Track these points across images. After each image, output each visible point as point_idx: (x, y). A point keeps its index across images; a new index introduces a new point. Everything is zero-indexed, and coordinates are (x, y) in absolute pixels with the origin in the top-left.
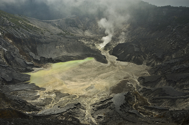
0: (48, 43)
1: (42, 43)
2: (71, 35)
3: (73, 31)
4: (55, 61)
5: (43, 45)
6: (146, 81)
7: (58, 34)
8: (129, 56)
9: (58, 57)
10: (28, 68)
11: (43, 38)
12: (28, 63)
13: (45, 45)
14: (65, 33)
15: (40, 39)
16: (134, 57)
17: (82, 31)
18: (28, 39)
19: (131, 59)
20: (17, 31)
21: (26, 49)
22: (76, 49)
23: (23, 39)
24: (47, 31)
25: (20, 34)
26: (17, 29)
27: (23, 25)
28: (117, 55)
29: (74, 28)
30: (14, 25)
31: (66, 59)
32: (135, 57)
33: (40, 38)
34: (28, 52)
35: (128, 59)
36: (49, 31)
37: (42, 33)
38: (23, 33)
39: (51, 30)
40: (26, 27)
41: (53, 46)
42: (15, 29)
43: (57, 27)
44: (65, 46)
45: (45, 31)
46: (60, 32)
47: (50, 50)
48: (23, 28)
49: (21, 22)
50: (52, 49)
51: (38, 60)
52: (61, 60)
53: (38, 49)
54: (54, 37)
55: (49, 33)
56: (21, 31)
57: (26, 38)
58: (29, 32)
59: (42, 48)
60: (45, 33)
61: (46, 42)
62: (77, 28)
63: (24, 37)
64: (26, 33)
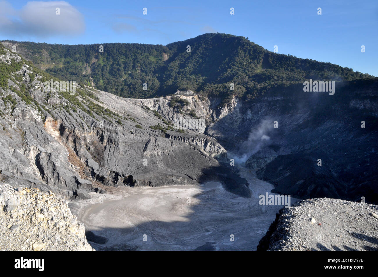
0: (129, 144)
1: (117, 143)
2: (180, 131)
5: (119, 148)
8: (301, 185)
11: (119, 134)
12: (82, 181)
13: (121, 148)
14: (166, 126)
15: (114, 136)
20: (70, 114)
21: (82, 152)
24: (131, 119)
25: (76, 120)
26: (71, 112)
27: (84, 103)
28: (275, 181)
29: (187, 117)
30: (67, 103)
32: (317, 187)
33: (115, 133)
34: (85, 159)
35: (299, 191)
36: (134, 120)
37: (119, 122)
38: (82, 120)
39: (139, 119)
40: (89, 109)
41: (138, 151)
42: (68, 112)
43: (152, 112)
44: (163, 153)
45: (127, 119)
46: (157, 124)
47: (131, 158)
48: (84, 110)
49: (81, 98)
50: (136, 156)
51: (104, 177)
52: (151, 183)
53: (107, 153)
54: (143, 132)
55: (134, 124)
56: (79, 117)
57: (87, 129)
58: (94, 119)
59: (114, 153)
60: (124, 123)
61: (125, 142)
62: (193, 118)
63: (83, 128)
64: (87, 120)
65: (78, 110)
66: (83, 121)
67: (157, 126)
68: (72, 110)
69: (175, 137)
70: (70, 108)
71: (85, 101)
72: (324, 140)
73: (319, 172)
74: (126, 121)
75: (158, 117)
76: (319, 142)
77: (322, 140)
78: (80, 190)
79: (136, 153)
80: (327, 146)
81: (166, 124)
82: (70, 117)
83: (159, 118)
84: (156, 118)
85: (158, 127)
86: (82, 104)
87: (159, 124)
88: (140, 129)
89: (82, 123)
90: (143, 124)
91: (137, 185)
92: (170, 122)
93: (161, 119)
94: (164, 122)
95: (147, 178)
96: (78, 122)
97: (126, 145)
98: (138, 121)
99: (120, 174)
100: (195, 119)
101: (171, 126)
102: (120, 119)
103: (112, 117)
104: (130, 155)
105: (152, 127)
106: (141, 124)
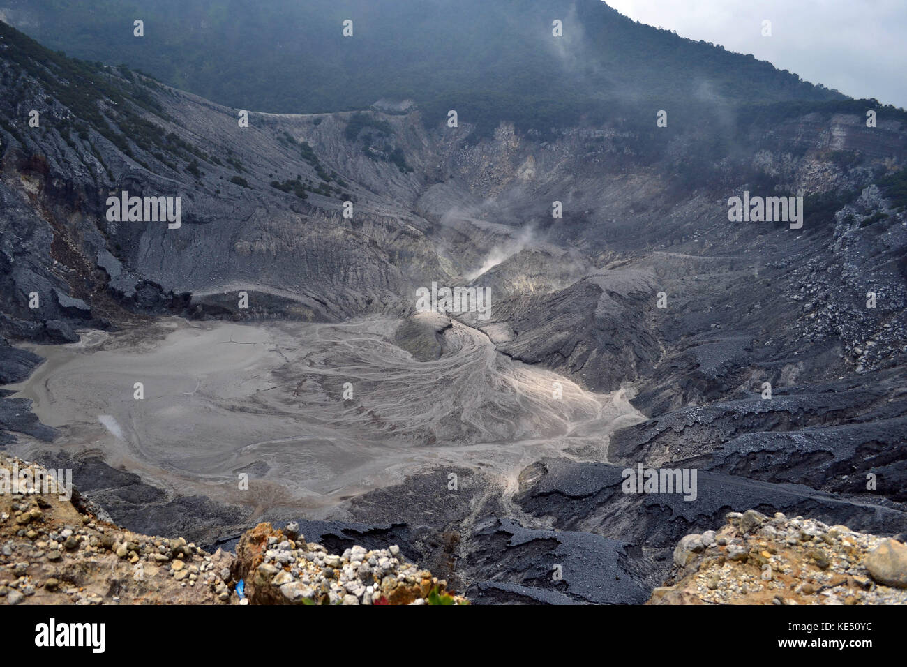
0: (202, 222)
3: (371, 179)
6: (544, 487)
7: (275, 185)
8: (560, 342)
9: (217, 296)
10: (57, 324)
12: (67, 301)
13: (183, 230)
14: (317, 181)
16: (583, 349)
17: (417, 185)
18: (112, 190)
19: (565, 359)
20: (72, 145)
21: (85, 235)
23: (87, 186)
24: (230, 161)
25: (82, 158)
26: (74, 137)
27: (112, 118)
29: (380, 165)
30: (65, 114)
32: (588, 351)
33: (171, 192)
34: (93, 249)
36: (238, 166)
37: (192, 169)
38: (96, 159)
39: (254, 163)
40: (120, 133)
41: (222, 238)
42: (66, 137)
43: (297, 149)
45: (219, 163)
46: (294, 178)
48: (108, 134)
49: (107, 104)
51: (125, 294)
52: (231, 313)
53: (148, 241)
54: (247, 196)
55: (233, 173)
56: (90, 149)
57: (105, 181)
58: (126, 158)
59: (164, 241)
60: (206, 172)
61: (193, 215)
62: (397, 169)
63: (94, 177)
64: (111, 158)
65: (93, 133)
66: (100, 160)
67: (293, 183)
68: (77, 134)
69: (322, 212)
70: (72, 129)
71: (115, 113)
74: (215, 165)
78: (56, 322)
79: (217, 243)
81: (323, 176)
82: (68, 150)
83: (312, 165)
84: (304, 164)
86: (106, 119)
87: (299, 177)
88: (241, 187)
89: (95, 165)
90: (258, 174)
91: (198, 317)
92: (334, 175)
93: (315, 165)
94: (318, 174)
95: (225, 302)
96: (85, 163)
97: (195, 222)
98: (250, 167)
99: (164, 290)
100: (401, 171)
101: (333, 184)
102: (199, 160)
103: (179, 155)
104: (202, 247)
105: (277, 183)
106: (253, 175)
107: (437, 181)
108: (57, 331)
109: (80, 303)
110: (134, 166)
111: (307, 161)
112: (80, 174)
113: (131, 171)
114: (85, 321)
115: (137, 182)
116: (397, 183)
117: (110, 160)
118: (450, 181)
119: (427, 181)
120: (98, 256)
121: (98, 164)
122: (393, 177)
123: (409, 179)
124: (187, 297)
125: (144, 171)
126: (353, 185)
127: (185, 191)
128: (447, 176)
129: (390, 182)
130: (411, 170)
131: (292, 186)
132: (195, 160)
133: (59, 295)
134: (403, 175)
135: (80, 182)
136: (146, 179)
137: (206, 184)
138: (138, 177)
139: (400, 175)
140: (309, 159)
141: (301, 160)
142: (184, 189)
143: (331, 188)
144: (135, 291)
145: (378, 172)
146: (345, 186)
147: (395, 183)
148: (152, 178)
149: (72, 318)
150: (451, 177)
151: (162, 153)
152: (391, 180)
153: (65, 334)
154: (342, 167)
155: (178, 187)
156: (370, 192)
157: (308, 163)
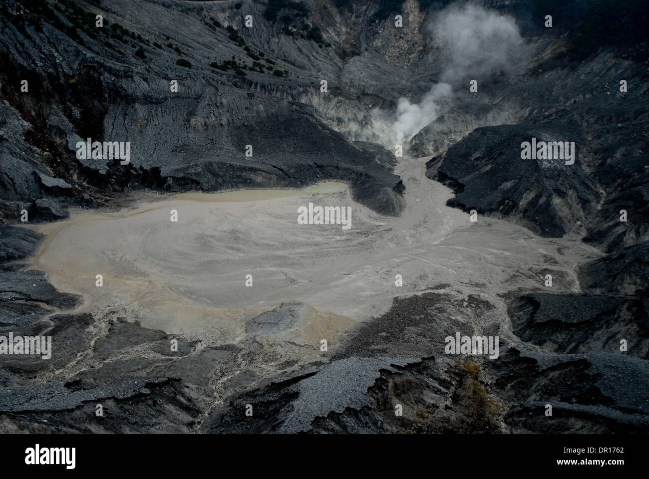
0: (158, 102)
1: (130, 100)
2: (278, 74)
3: (294, 55)
4: (170, 181)
5: (136, 110)
6: (540, 318)
7: (214, 65)
8: (509, 191)
9: (185, 169)
10: (45, 202)
11: (137, 78)
12: (49, 181)
13: (141, 110)
14: (250, 62)
15: (124, 83)
16: (531, 196)
17: (337, 59)
18: (73, 77)
19: (515, 205)
20: (29, 38)
21: (53, 120)
22: (281, 138)
23: (49, 74)
24: (170, 46)
25: (41, 49)
26: (30, 31)
27: (60, 11)
28: (460, 181)
29: (300, 42)
30: (18, 10)
31: (220, 180)
32: (538, 197)
33: (127, 77)
34: (62, 133)
35: (501, 203)
36: (177, 50)
37: (140, 54)
38: (54, 50)
39: (190, 47)
40: (70, 25)
41: (178, 116)
42: (22, 30)
43: (224, 32)
44: (231, 121)
45: (160, 47)
46: (229, 58)
47: (161, 132)
48: (60, 27)
50: (173, 128)
51: (100, 172)
52: (199, 183)
53: (111, 123)
54: (193, 76)
55: (176, 57)
56: (46, 41)
57: (65, 70)
58: (81, 48)
59: (126, 122)
60: (152, 57)
61: (149, 96)
62: (316, 45)
63: (55, 66)
64: (67, 48)
65: (46, 26)
66: (57, 51)
67: (229, 63)
68: (32, 27)
69: (263, 87)
70: (26, 23)
71: (63, 7)
72: (588, 96)
73: (549, 165)
74: (158, 50)
75: (237, 43)
76: (575, 101)
77: (584, 95)
78: (44, 201)
79: (174, 120)
80: (586, 108)
81: (252, 56)
82: (26, 42)
83: (240, 46)
84: (232, 45)
85: (229, 65)
86: (56, 12)
87: (233, 58)
88: (187, 69)
89: (53, 55)
90: (197, 57)
91: (169, 189)
92: (262, 54)
93: (244, 46)
94: (248, 54)
95: (192, 173)
96: (44, 54)
97: (151, 103)
98: (188, 50)
99: (134, 166)
100: (321, 47)
101: (262, 62)
102: (145, 47)
103: (126, 42)
104: (161, 124)
105: (216, 64)
106: (192, 58)
107: (354, 54)
108: (47, 209)
109: (61, 183)
110: (89, 55)
111: (235, 42)
112: (42, 64)
113: (87, 59)
114: (69, 199)
115: (94, 68)
116: (318, 58)
117: (66, 51)
118: (366, 53)
119: (344, 55)
120: (68, 139)
121: (56, 54)
122: (314, 53)
123: (328, 54)
124: (156, 171)
125: (98, 58)
126: (279, 61)
127: (140, 75)
128: (363, 49)
129: (312, 58)
130: (329, 45)
131: (229, 66)
132: (141, 47)
133: (41, 177)
134: (323, 51)
135: (43, 72)
136: (102, 65)
137: (155, 67)
138: (95, 65)
139: (320, 50)
140: (236, 41)
141: (229, 42)
142: (138, 73)
143: (263, 66)
144: (108, 168)
145: (300, 50)
146: (274, 63)
147: (316, 59)
148: (108, 65)
149: (56, 196)
150: (366, 50)
151: (111, 41)
152: (313, 56)
153: (54, 211)
154: (266, 46)
155: (132, 71)
156: (296, 68)
157: (236, 45)
